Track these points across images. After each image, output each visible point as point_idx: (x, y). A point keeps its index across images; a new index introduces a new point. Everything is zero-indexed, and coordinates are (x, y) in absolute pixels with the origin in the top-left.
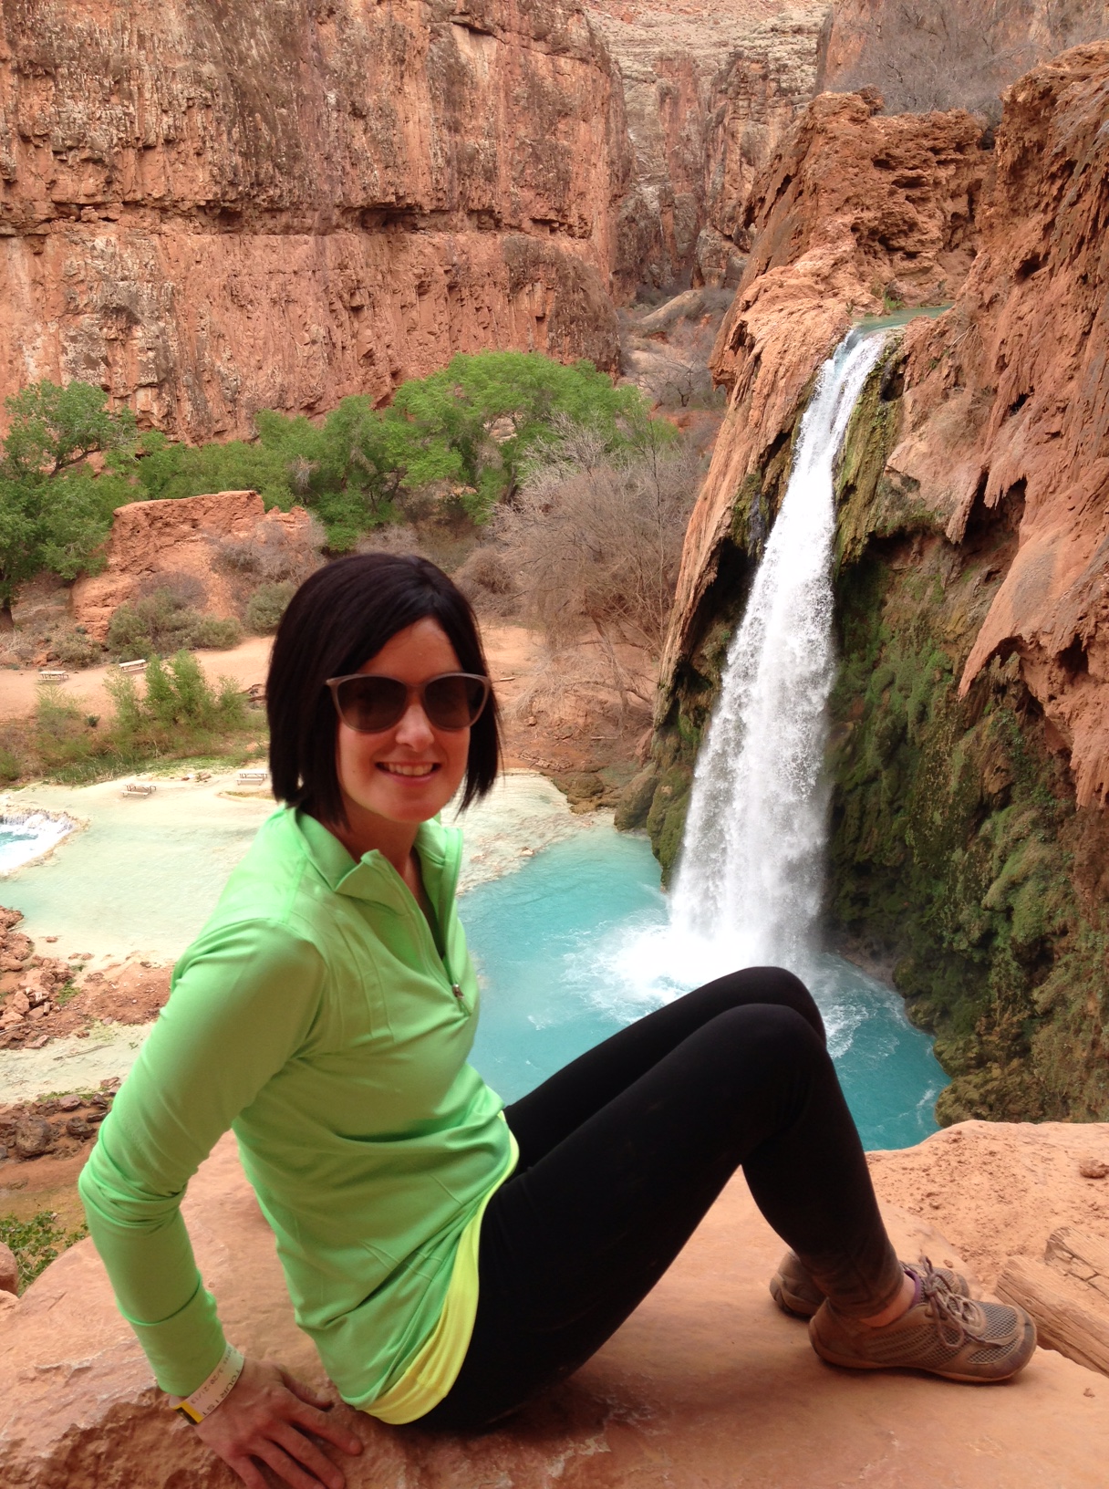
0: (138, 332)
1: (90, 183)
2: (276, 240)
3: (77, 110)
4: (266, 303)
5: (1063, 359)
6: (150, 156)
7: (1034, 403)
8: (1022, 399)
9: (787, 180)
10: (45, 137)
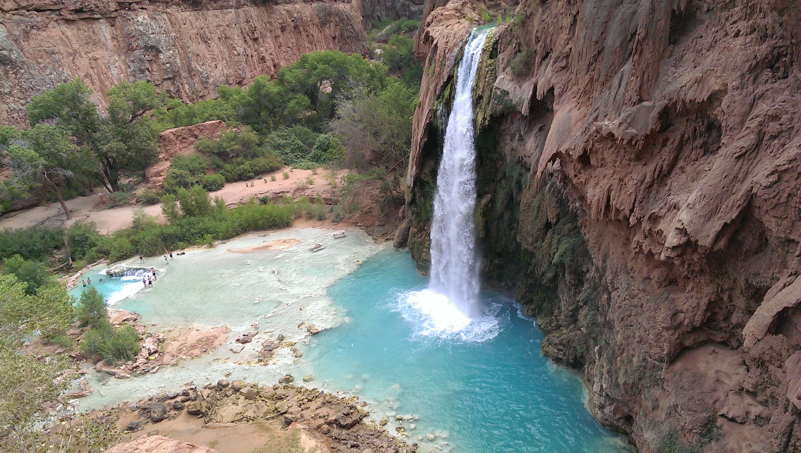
0: (161, 56)
2: (218, 12)
4: (216, 40)
5: (564, 36)
7: (554, 55)
8: (547, 54)
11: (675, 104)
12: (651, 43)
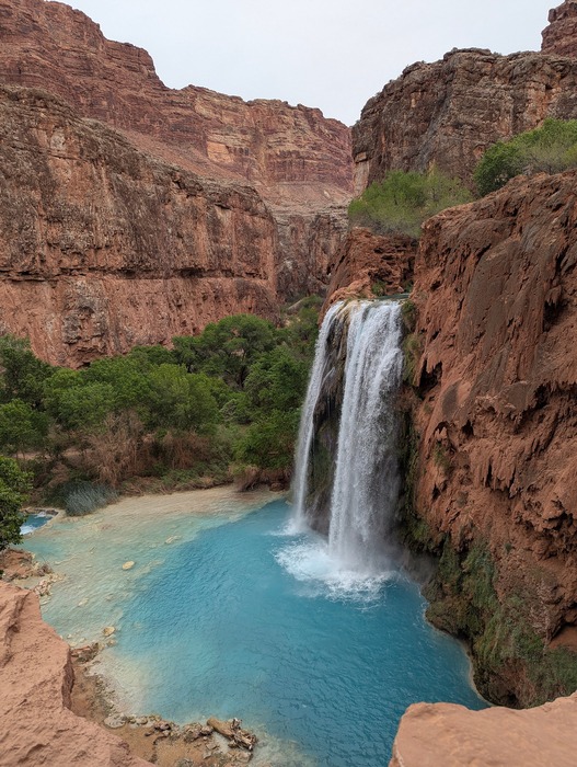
0: (93, 316)
1: (76, 261)
2: (148, 281)
3: (71, 234)
4: (144, 305)
6: (99, 251)
7: (442, 334)
8: (437, 333)
9: (343, 258)
10: (57, 244)
11: (549, 385)
12: (526, 329)
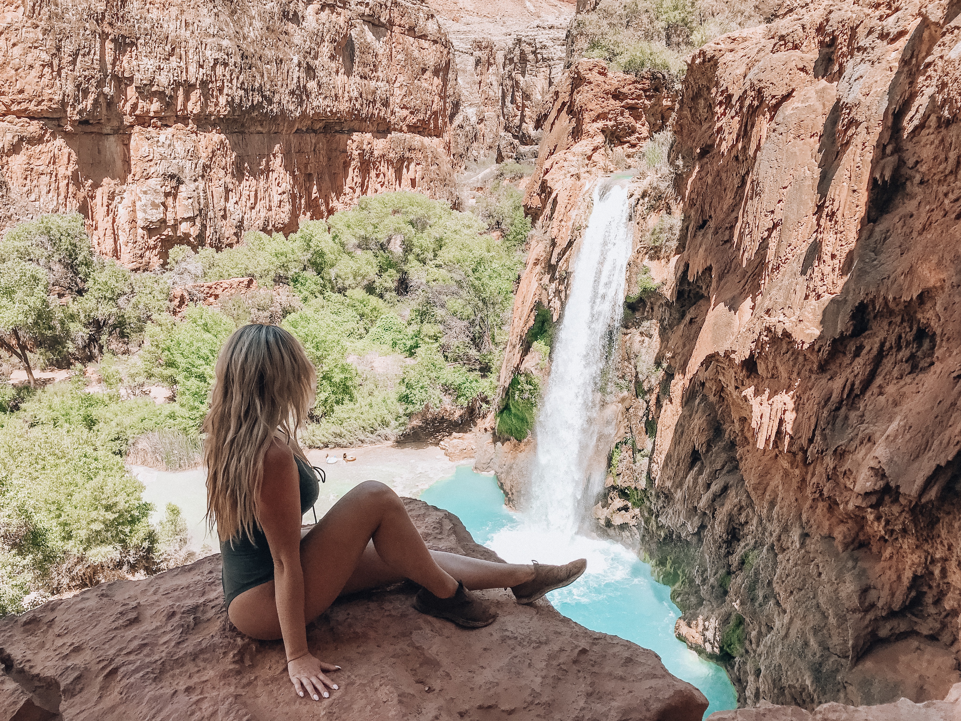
0: (182, 188)
3: (150, 64)
5: (728, 201)
7: (712, 224)
8: (705, 222)
9: (564, 104)
10: (130, 79)
11: (873, 301)
